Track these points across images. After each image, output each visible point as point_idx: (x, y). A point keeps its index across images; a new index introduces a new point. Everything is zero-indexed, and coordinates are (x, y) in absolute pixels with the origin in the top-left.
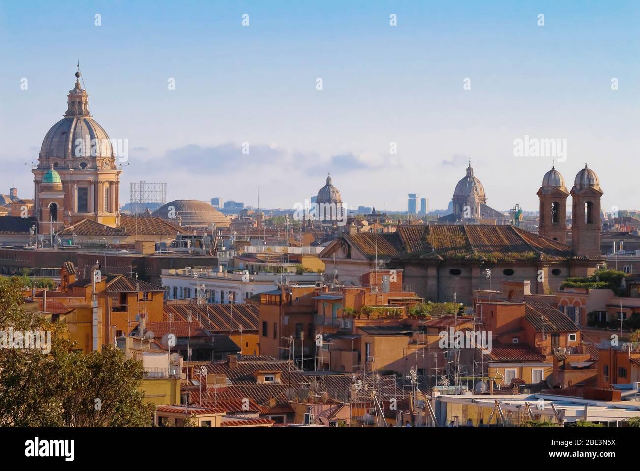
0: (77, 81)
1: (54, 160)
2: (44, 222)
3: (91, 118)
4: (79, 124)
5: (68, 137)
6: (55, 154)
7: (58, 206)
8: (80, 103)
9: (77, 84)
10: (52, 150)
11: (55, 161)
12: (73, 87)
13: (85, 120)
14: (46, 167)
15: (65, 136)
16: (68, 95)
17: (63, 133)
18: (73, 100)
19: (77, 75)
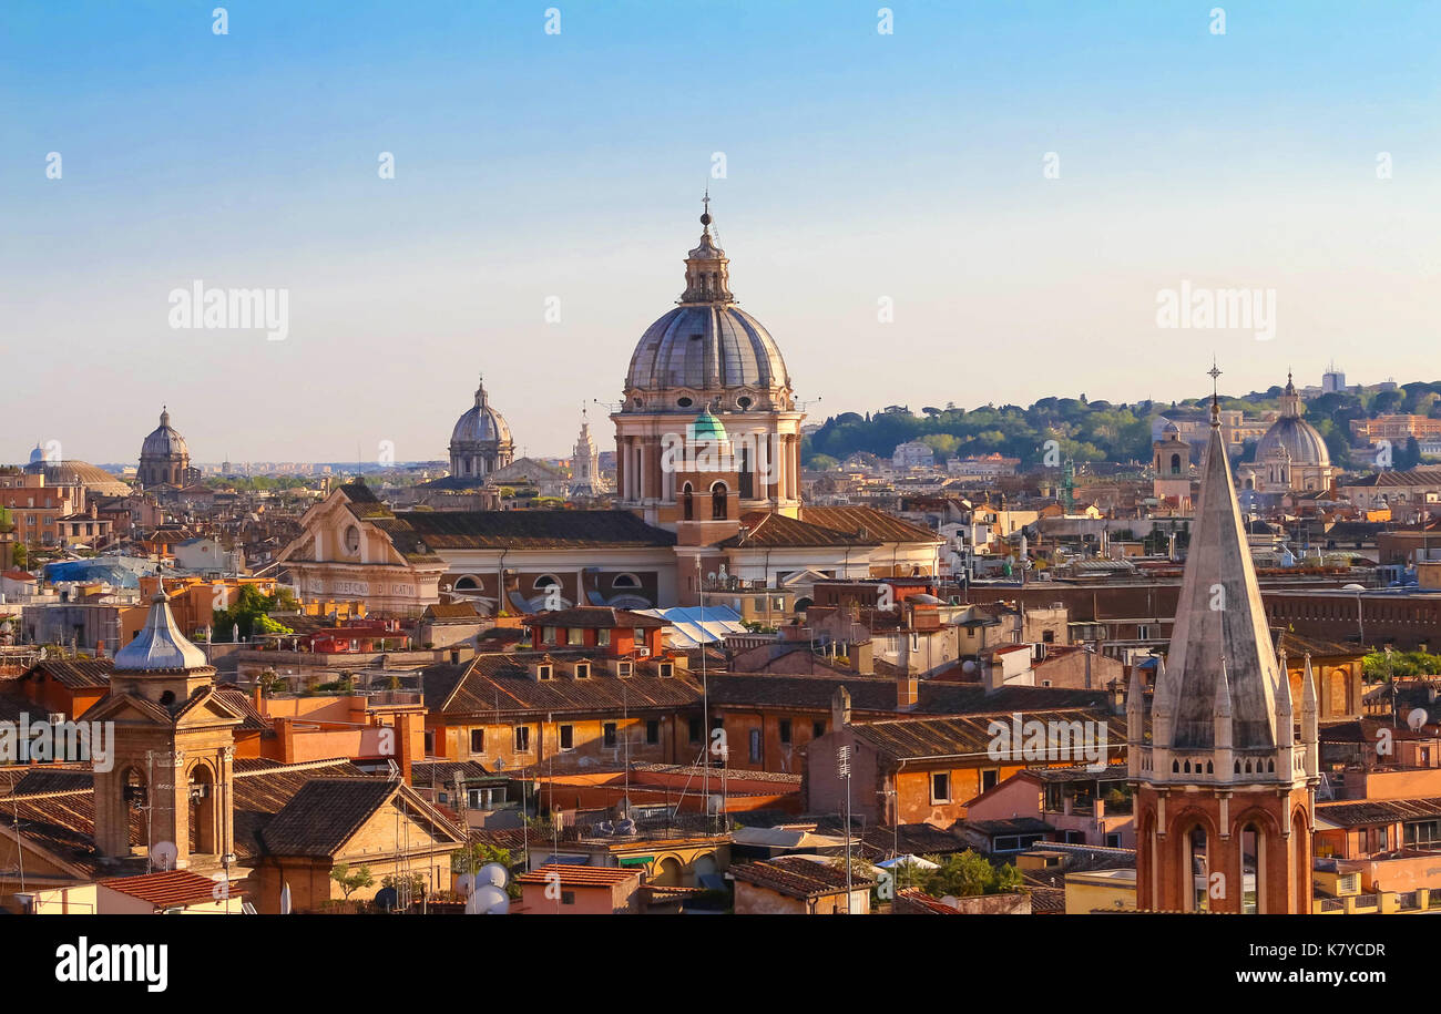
0: (706, 230)
1: (679, 392)
2: (702, 522)
3: (737, 306)
4: (724, 320)
5: (707, 346)
6: (681, 381)
7: (728, 489)
8: (717, 276)
9: (706, 238)
10: (673, 373)
11: (683, 395)
12: (696, 244)
13: (730, 309)
14: (660, 408)
15: (700, 344)
16: (686, 261)
17: (696, 338)
18: (701, 270)
19: (706, 219)
